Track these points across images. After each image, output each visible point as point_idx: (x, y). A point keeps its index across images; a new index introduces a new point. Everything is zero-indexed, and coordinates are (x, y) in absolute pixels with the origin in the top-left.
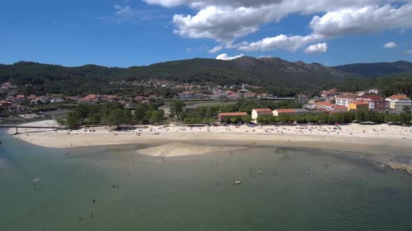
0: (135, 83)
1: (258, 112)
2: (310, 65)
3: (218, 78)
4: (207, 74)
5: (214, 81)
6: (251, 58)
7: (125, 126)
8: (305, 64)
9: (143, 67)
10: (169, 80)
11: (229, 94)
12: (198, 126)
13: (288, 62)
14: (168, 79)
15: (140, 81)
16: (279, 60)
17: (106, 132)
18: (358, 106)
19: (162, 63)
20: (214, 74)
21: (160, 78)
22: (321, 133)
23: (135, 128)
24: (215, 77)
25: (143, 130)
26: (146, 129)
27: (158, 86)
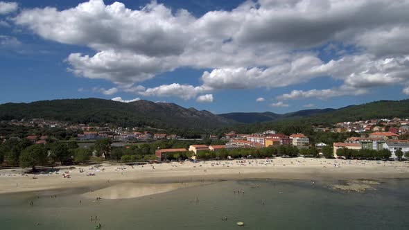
0: (12, 122)
1: (197, 148)
2: (201, 112)
3: (119, 120)
4: (106, 115)
5: (114, 122)
6: (149, 102)
7: (41, 168)
8: (197, 111)
9: (23, 105)
10: (59, 120)
11: (138, 135)
12: (139, 164)
13: (183, 108)
14: (57, 118)
15: (20, 120)
16: (176, 106)
17: (17, 175)
18: (274, 142)
19: (48, 101)
20: (114, 115)
21: (47, 117)
22: (260, 165)
23: (58, 170)
24: (115, 118)
25: (70, 171)
26: (73, 170)
27: (45, 126)
